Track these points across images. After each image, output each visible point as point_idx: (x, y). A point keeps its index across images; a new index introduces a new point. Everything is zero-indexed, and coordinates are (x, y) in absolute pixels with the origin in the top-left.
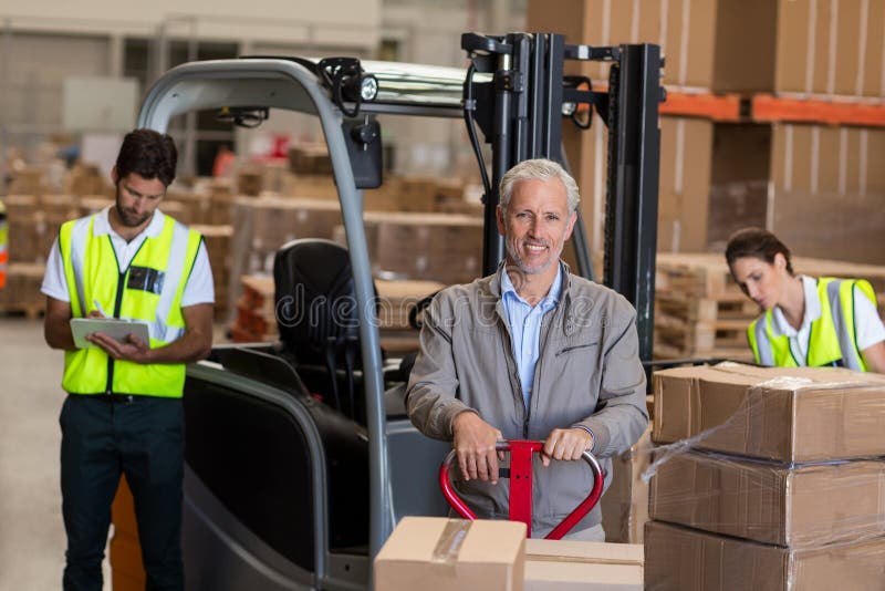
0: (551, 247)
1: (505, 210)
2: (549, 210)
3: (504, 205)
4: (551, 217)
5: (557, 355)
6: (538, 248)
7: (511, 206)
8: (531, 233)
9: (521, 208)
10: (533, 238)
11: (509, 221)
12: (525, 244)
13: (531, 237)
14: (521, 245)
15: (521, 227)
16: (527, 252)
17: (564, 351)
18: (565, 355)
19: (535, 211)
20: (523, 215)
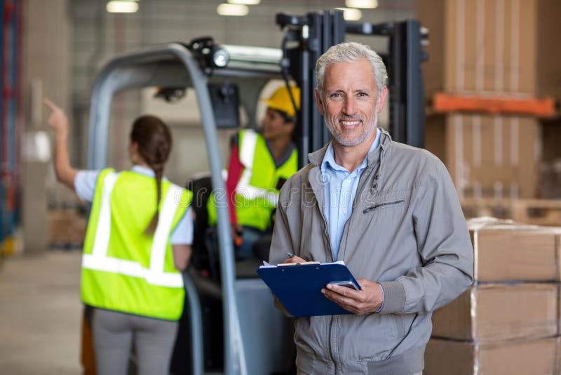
0: (364, 120)
1: (321, 92)
2: (359, 88)
3: (319, 87)
4: (361, 94)
5: (365, 212)
6: (352, 123)
7: (324, 88)
8: (344, 110)
9: (333, 89)
10: (346, 115)
11: (325, 102)
12: (340, 121)
13: (345, 115)
14: (337, 121)
15: (335, 106)
16: (343, 127)
17: (371, 208)
18: (371, 213)
19: (346, 90)
20: (336, 95)
